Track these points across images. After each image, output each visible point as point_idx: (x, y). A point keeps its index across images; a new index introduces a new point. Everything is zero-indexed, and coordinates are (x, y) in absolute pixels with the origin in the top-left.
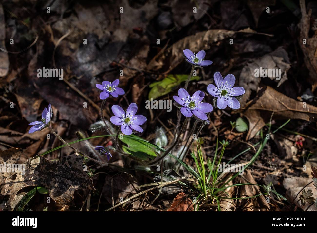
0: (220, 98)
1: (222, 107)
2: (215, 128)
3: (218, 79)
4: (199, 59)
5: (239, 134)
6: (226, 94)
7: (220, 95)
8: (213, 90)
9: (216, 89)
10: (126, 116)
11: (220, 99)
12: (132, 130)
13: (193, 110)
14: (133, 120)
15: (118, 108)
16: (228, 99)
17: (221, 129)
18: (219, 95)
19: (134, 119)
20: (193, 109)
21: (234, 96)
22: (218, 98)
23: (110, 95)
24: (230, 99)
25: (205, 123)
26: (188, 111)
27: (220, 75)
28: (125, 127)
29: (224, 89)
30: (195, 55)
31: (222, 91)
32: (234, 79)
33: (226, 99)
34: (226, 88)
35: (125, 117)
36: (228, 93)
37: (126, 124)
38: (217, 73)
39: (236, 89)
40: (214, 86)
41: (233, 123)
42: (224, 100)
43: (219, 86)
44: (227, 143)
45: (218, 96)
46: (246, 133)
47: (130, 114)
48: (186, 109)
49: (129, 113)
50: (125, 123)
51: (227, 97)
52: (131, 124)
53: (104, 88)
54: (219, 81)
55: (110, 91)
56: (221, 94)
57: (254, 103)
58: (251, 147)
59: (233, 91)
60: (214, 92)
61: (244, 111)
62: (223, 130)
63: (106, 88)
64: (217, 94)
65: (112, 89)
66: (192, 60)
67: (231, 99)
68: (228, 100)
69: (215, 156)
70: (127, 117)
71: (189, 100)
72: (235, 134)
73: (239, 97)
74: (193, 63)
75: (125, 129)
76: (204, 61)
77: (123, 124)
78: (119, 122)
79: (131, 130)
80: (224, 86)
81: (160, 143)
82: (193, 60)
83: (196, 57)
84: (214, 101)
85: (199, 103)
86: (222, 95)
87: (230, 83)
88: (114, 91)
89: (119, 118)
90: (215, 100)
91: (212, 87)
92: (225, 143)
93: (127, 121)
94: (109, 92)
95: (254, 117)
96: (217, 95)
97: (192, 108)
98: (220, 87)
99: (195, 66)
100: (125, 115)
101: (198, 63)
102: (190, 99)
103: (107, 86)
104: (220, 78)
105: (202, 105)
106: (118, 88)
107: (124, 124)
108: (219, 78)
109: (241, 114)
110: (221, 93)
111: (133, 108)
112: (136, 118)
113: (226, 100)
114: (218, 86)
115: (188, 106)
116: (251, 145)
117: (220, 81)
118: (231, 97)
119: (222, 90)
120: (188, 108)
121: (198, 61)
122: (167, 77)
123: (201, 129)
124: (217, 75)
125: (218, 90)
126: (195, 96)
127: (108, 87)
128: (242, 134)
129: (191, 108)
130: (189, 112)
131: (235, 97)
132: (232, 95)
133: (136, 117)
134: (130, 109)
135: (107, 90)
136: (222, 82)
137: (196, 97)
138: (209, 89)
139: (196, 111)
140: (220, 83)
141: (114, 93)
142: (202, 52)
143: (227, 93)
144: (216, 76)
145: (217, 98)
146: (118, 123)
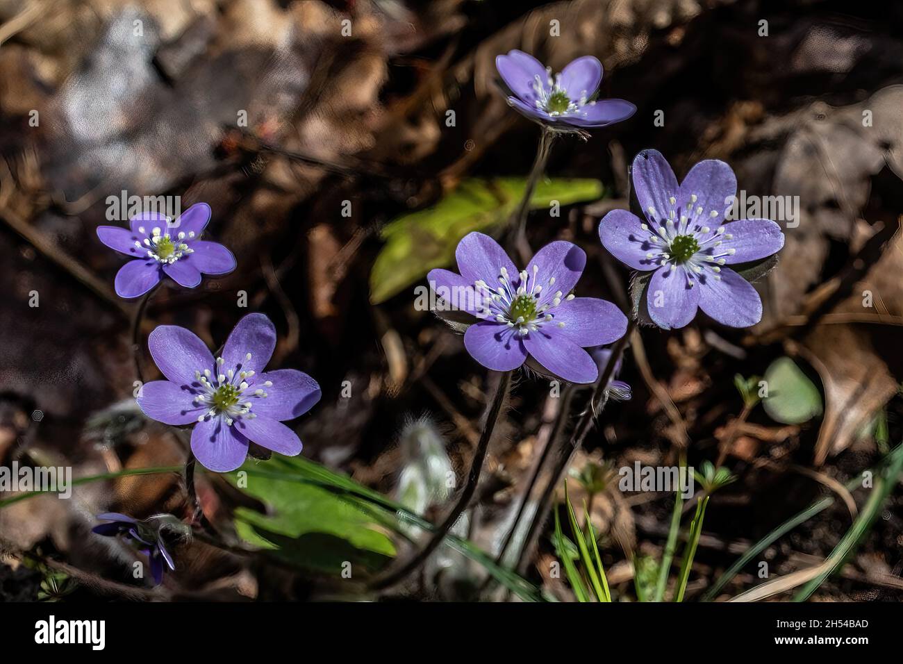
0: (666, 275)
1: (672, 318)
2: (673, 413)
3: (653, 182)
4: (571, 95)
5: (781, 434)
6: (690, 255)
7: (663, 263)
8: (632, 239)
9: (643, 232)
10: (222, 377)
11: (662, 278)
12: (245, 444)
13: (527, 337)
14: (256, 396)
15: (183, 340)
16: (702, 279)
17: (701, 412)
18: (658, 262)
19: (259, 391)
20: (526, 331)
21: (731, 262)
22: (656, 273)
23: (163, 275)
24: (713, 277)
25: (607, 393)
26: (504, 343)
27: (661, 164)
28: (211, 434)
29: (682, 232)
30: (553, 76)
31: (670, 242)
32: (728, 183)
33: (691, 277)
34: (691, 227)
35: (216, 384)
36: (704, 248)
37: (217, 417)
38: (646, 157)
39: (740, 231)
40: (636, 219)
41: (750, 384)
42: (684, 285)
43: (658, 219)
44: (723, 475)
45: (653, 266)
46: (812, 427)
47: (239, 367)
48: (492, 330)
49: (235, 365)
50: (212, 413)
51: (698, 270)
52: (244, 417)
53: (138, 244)
54: (657, 194)
55: (161, 258)
56: (668, 256)
57: (845, 293)
58: (836, 495)
59: (726, 239)
60: (636, 248)
61: (800, 334)
62: (711, 417)
63: (144, 245)
64: (649, 255)
65: (174, 249)
66: (538, 103)
67: (719, 277)
68: (701, 286)
69: (674, 532)
70: (226, 380)
71: (511, 289)
72: (764, 434)
73: (757, 268)
74: (544, 114)
75: (213, 439)
76: (593, 103)
77: (201, 418)
78: (183, 408)
79: (243, 446)
80: (684, 219)
81: (421, 490)
82: (542, 103)
83: (558, 87)
84: (637, 288)
85: (557, 301)
86: (672, 262)
87: (712, 202)
88: (185, 257)
89: (184, 388)
90: (643, 286)
91: (623, 225)
92: (715, 475)
93: (222, 405)
94: (161, 264)
95: (845, 356)
96: (648, 262)
97: (524, 326)
98: (663, 223)
99: (550, 129)
100: (216, 373)
101: (565, 114)
102: (516, 285)
103: (151, 236)
104: (661, 178)
105: (574, 309)
106: (205, 242)
107: (207, 419)
108: (657, 180)
109: (792, 347)
110: (666, 250)
111: (255, 336)
112: (266, 388)
113: (691, 282)
114: (653, 219)
115: (501, 317)
116: (836, 486)
117: (662, 193)
118: (718, 269)
119: (674, 235)
120: (501, 328)
121: (565, 105)
122: (459, 190)
123: (591, 423)
124: (646, 164)
125: (655, 238)
126: (536, 269)
127: (155, 240)
128: (792, 431)
129: (517, 327)
130: (507, 347)
131: (739, 267)
132: (723, 261)
133: (269, 383)
134: (239, 343)
135: (150, 254)
136: (673, 199)
137: (546, 273)
138: (610, 233)
139: (541, 338)
140: (660, 204)
141: (181, 265)
142: (588, 64)
143: (697, 249)
144: (641, 168)
145: (647, 277)
146: (179, 411)
